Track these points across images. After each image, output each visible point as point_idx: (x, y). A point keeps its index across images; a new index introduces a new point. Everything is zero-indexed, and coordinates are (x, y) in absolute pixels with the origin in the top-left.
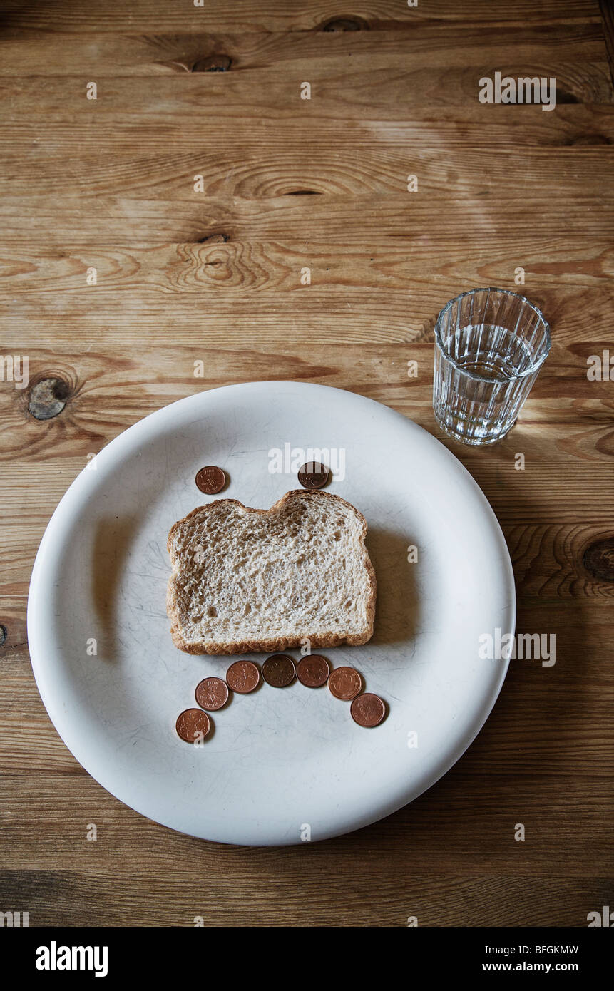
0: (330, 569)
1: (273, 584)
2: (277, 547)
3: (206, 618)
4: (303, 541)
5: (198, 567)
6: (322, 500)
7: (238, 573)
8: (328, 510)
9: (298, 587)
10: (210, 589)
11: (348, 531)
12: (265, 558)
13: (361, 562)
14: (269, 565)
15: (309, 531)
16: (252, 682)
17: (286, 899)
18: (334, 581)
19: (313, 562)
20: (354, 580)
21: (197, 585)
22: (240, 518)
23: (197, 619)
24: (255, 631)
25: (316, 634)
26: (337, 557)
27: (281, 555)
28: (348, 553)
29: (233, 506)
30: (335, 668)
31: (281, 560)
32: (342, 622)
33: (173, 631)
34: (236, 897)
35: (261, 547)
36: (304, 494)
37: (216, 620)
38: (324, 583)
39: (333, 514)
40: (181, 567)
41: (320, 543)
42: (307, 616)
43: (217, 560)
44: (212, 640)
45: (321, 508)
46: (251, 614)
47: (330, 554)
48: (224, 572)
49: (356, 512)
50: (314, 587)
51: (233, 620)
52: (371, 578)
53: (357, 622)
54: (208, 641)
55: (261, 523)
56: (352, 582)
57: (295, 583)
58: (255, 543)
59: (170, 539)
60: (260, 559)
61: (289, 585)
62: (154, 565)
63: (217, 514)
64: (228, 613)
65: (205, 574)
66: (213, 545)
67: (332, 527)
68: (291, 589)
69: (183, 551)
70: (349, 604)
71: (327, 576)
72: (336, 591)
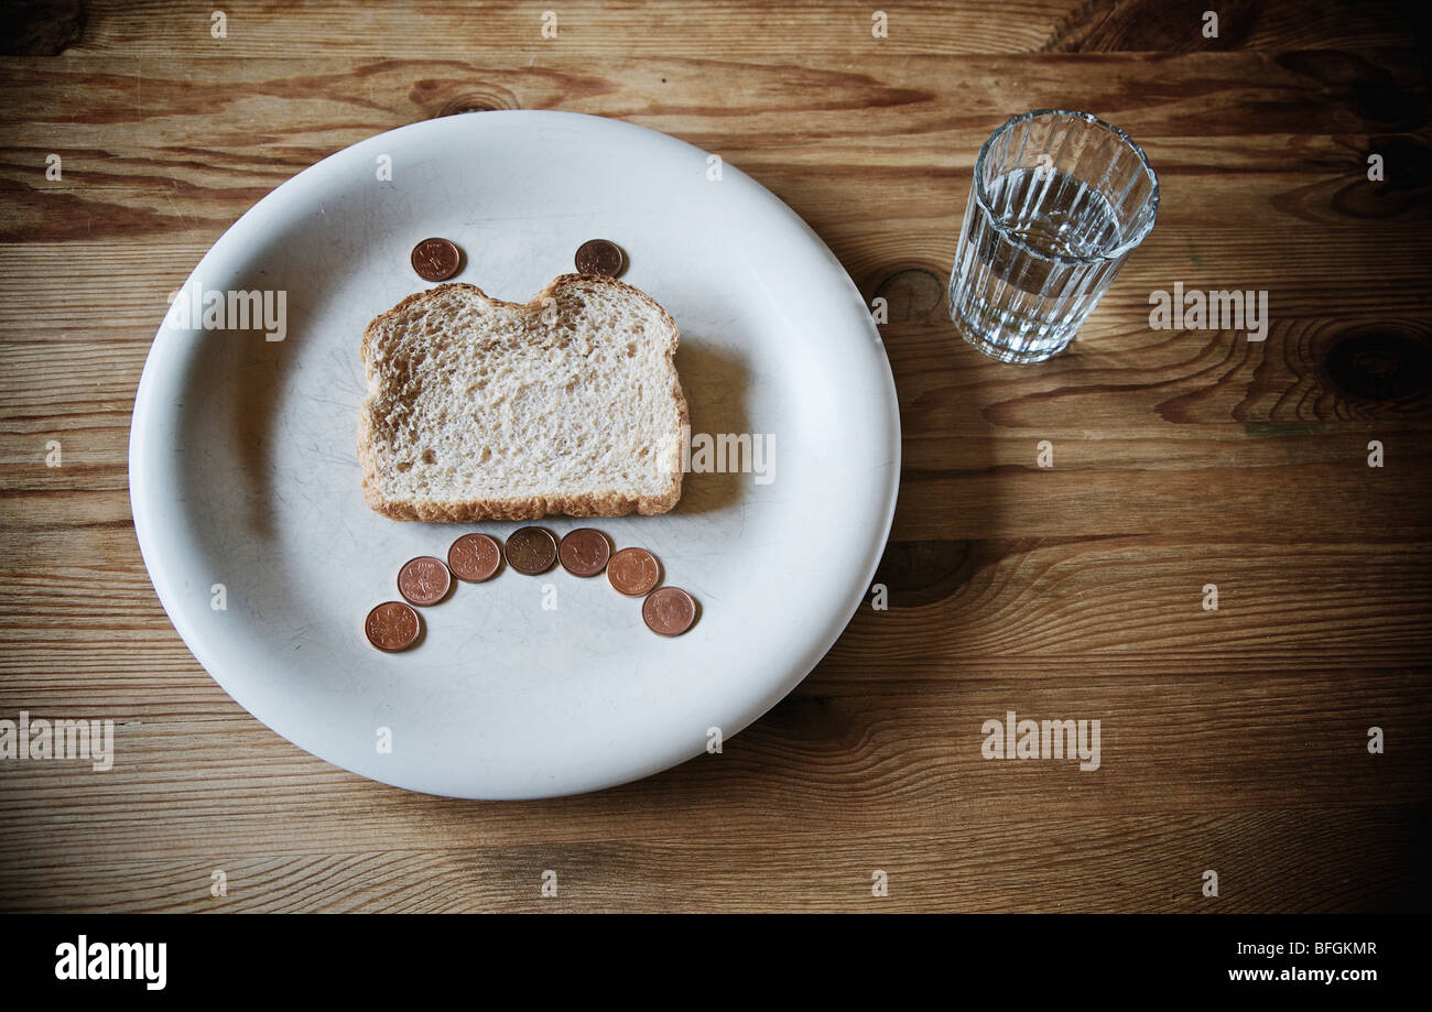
0: (618, 399)
1: (528, 416)
2: (536, 363)
3: (419, 465)
4: (578, 356)
5: (409, 387)
6: (611, 291)
7: (473, 399)
8: (620, 309)
9: (567, 425)
10: (428, 421)
11: (648, 342)
12: (517, 378)
13: (667, 390)
14: (523, 389)
15: (588, 340)
16: (489, 565)
17: (956, 861)
18: (624, 417)
19: (592, 387)
20: (655, 417)
21: (406, 415)
22: (479, 315)
23: (404, 467)
24: (496, 487)
25: (591, 493)
26: (630, 381)
27: (542, 375)
28: (647, 375)
29: (469, 295)
30: (618, 549)
31: (542, 383)
32: (632, 477)
33: (366, 485)
34: (882, 863)
35: (511, 362)
36: (581, 283)
37: (435, 469)
38: (607, 419)
39: (626, 314)
40: (382, 385)
41: (604, 359)
42: (579, 467)
43: (439, 379)
44: (427, 498)
45: (608, 305)
46: (491, 462)
47: (620, 376)
48: (451, 396)
49: (663, 313)
50: (592, 425)
51: (462, 470)
52: (681, 413)
53: (656, 478)
54: (419, 500)
55: (512, 324)
56: (652, 420)
57: (563, 418)
58: (502, 354)
59: (366, 342)
60: (509, 380)
61: (553, 420)
62: (341, 385)
63: (444, 306)
64: (455, 460)
65: (420, 399)
66: (435, 356)
67: (625, 335)
68: (556, 426)
69: (387, 361)
70: (645, 451)
71: (613, 408)
72: (626, 432)
